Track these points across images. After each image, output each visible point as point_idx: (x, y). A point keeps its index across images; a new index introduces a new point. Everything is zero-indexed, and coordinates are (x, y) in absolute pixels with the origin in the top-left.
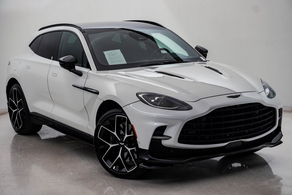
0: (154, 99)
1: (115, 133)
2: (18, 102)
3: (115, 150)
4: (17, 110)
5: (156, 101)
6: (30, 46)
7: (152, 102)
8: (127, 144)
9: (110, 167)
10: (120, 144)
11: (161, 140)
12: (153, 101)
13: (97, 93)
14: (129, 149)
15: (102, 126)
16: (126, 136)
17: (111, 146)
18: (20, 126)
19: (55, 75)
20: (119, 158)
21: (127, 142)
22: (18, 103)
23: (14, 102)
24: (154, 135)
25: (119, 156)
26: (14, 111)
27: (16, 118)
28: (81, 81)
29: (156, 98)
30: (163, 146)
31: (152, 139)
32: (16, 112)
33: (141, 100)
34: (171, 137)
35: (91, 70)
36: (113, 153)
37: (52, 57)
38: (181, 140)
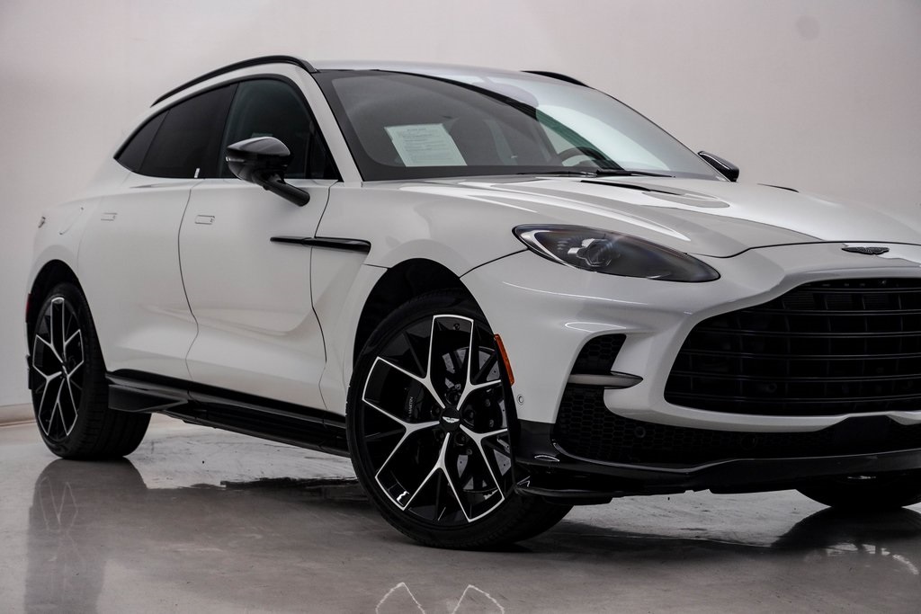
0: (579, 245)
1: (427, 382)
2: (65, 344)
3: (425, 445)
4: (60, 373)
5: (583, 252)
6: (117, 157)
7: (573, 255)
8: (469, 420)
9: (403, 509)
10: (443, 422)
11: (600, 389)
12: (573, 251)
13: (364, 247)
14: (478, 438)
15: (378, 358)
16: (470, 387)
17: (411, 428)
18: (68, 429)
19: (208, 220)
20: (439, 470)
21: (469, 412)
22: (68, 346)
23: (51, 346)
24: (578, 368)
25: (440, 464)
26: (49, 378)
27: (58, 401)
28: (302, 222)
29: (586, 243)
30: (609, 412)
31: (570, 386)
32: (56, 382)
33: (530, 247)
34: (637, 379)
35: (341, 180)
36: (417, 458)
37: (198, 170)
38: (675, 391)
